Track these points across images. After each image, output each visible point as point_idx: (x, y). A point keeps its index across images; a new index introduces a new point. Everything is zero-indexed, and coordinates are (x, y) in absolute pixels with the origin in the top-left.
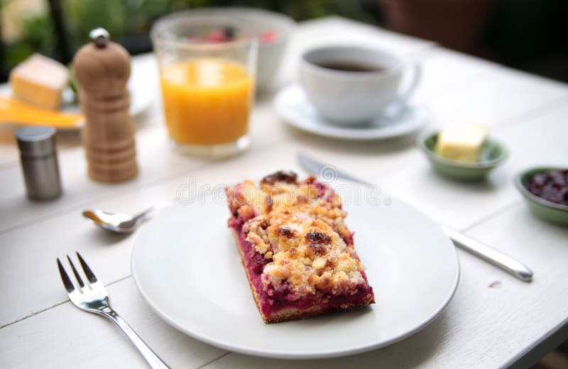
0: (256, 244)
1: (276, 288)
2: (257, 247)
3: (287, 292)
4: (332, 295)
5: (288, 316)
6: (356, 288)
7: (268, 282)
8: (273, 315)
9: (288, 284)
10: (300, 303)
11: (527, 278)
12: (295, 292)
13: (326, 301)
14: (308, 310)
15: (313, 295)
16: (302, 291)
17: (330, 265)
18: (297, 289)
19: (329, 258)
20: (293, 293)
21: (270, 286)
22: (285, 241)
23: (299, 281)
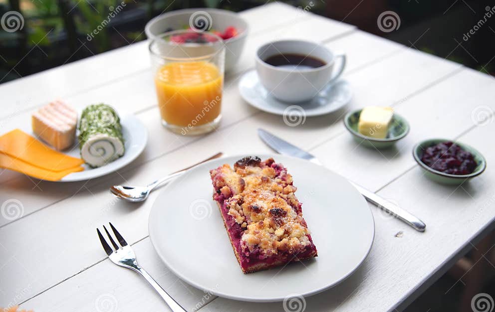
0: (235, 217)
1: (251, 252)
2: (236, 219)
3: (259, 253)
4: (288, 254)
5: (259, 268)
6: (305, 249)
7: (245, 247)
8: (249, 268)
9: (259, 248)
10: (267, 260)
11: (421, 228)
12: (264, 253)
13: (285, 258)
14: (273, 264)
15: (276, 255)
16: (269, 253)
17: (287, 233)
18: (265, 252)
19: (286, 228)
20: (263, 254)
21: (247, 250)
22: (255, 215)
23: (266, 246)
